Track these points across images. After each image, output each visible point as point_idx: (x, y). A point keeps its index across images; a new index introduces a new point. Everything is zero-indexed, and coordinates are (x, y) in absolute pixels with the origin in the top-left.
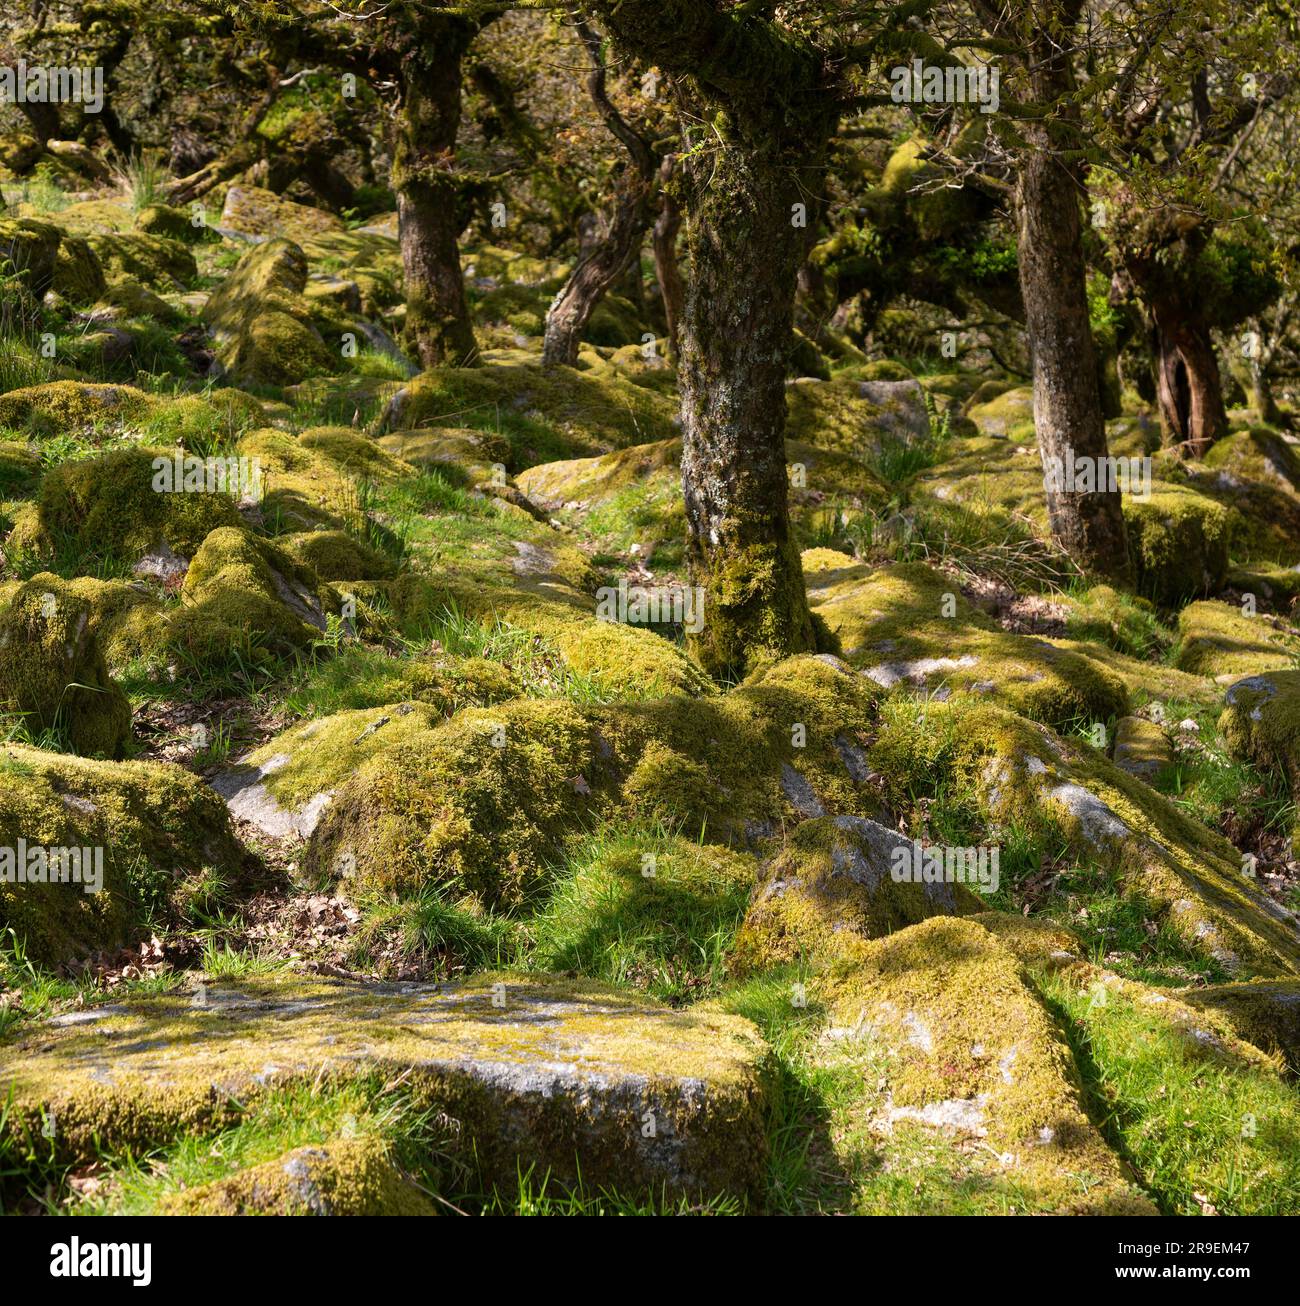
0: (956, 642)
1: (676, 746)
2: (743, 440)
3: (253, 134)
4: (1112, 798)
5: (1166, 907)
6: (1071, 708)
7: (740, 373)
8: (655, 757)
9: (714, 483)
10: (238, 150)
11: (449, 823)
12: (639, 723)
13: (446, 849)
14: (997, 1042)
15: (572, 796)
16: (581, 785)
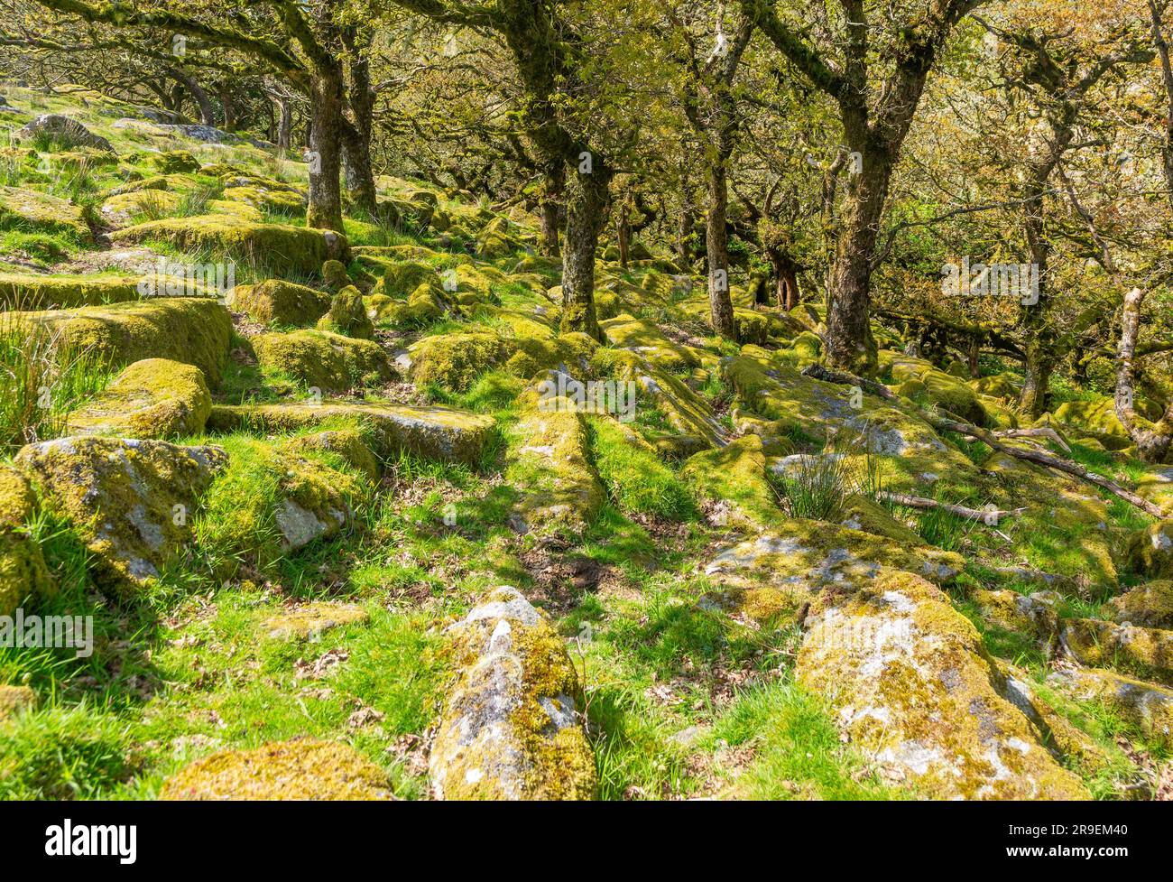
0: (652, 342)
1: (527, 352)
2: (580, 271)
3: (521, 192)
4: (660, 382)
5: (667, 414)
6: (683, 364)
7: (579, 251)
8: (520, 355)
9: (570, 283)
10: (517, 197)
11: (446, 364)
12: (517, 344)
13: (443, 372)
14: (563, 431)
15: (489, 362)
16: (493, 359)
